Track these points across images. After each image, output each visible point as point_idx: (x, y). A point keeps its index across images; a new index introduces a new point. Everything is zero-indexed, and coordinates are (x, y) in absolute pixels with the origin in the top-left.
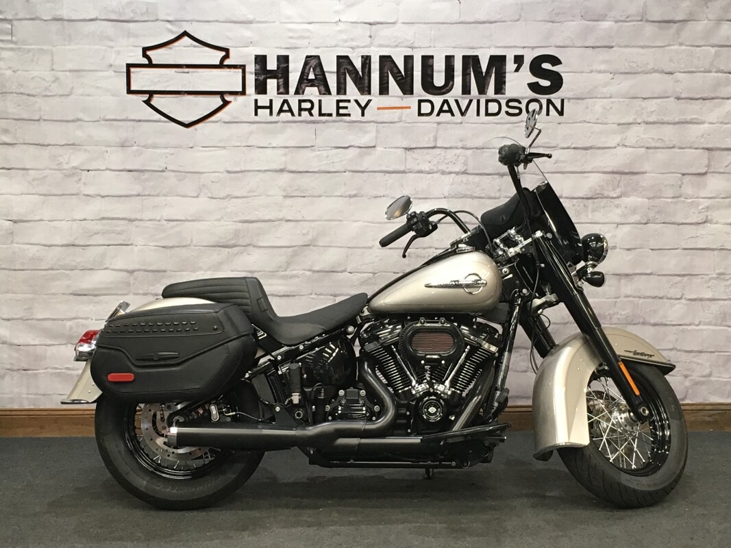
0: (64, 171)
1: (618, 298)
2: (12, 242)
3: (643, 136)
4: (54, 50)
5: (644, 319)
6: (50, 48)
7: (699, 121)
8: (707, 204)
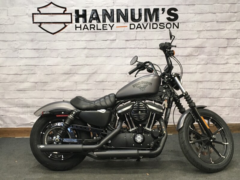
0: (13, 50)
1: (198, 89)
3: (206, 35)
4: (8, 9)
5: (206, 96)
6: (6, 8)
7: (225, 29)
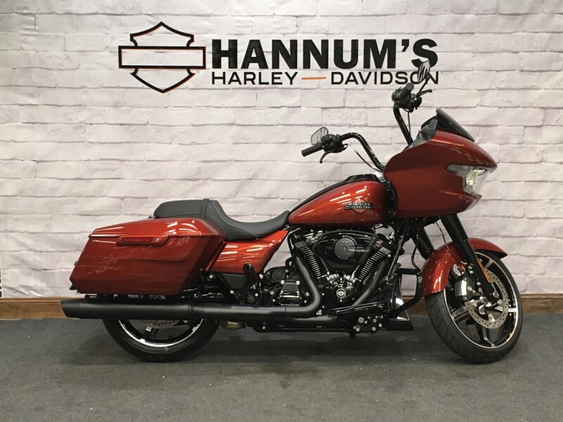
0: (74, 125)
1: (478, 217)
2: (36, 176)
3: (496, 99)
5: (496, 232)
6: (63, 34)
7: (537, 88)
8: (542, 149)
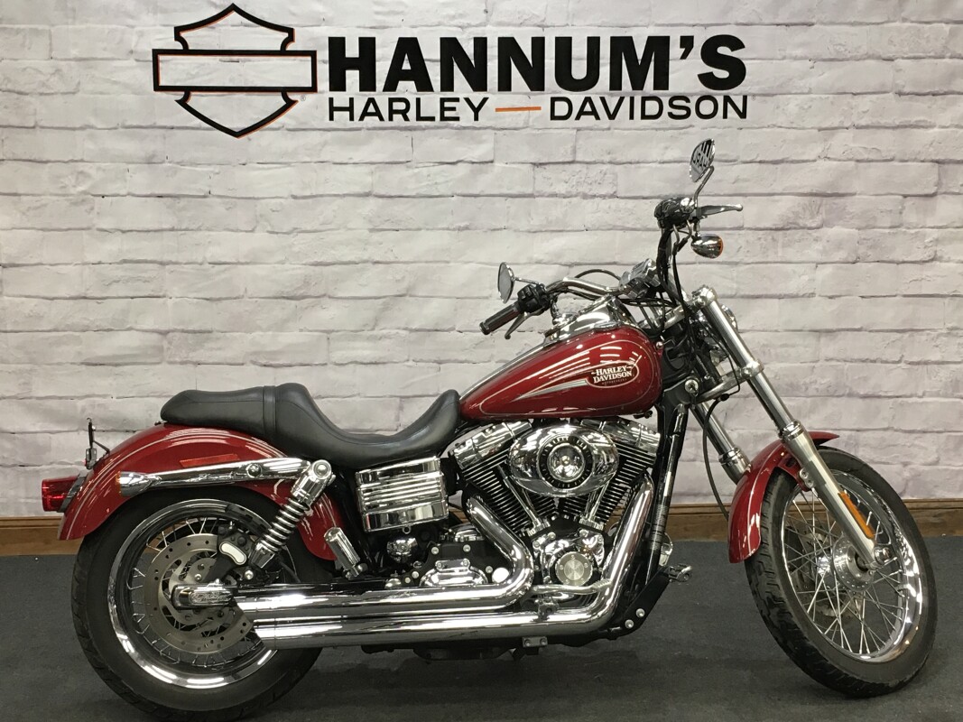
0: (71, 197)
1: (817, 361)
3: (852, 145)
4: (52, 31)
5: (851, 389)
6: (47, 27)
7: (928, 124)
8: (935, 236)
